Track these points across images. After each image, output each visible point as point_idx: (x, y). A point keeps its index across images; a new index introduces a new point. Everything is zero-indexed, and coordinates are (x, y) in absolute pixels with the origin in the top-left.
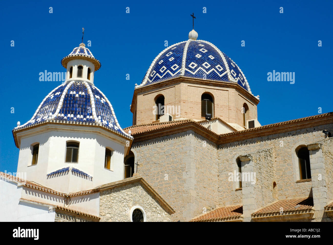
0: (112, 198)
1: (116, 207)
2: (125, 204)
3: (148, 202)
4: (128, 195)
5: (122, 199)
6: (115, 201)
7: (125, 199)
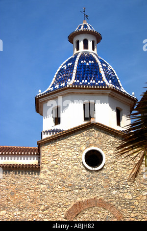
0: (57, 147)
1: (63, 154)
2: (75, 149)
3: (109, 141)
4: (78, 140)
5: (71, 145)
6: (62, 149)
7: (75, 144)
